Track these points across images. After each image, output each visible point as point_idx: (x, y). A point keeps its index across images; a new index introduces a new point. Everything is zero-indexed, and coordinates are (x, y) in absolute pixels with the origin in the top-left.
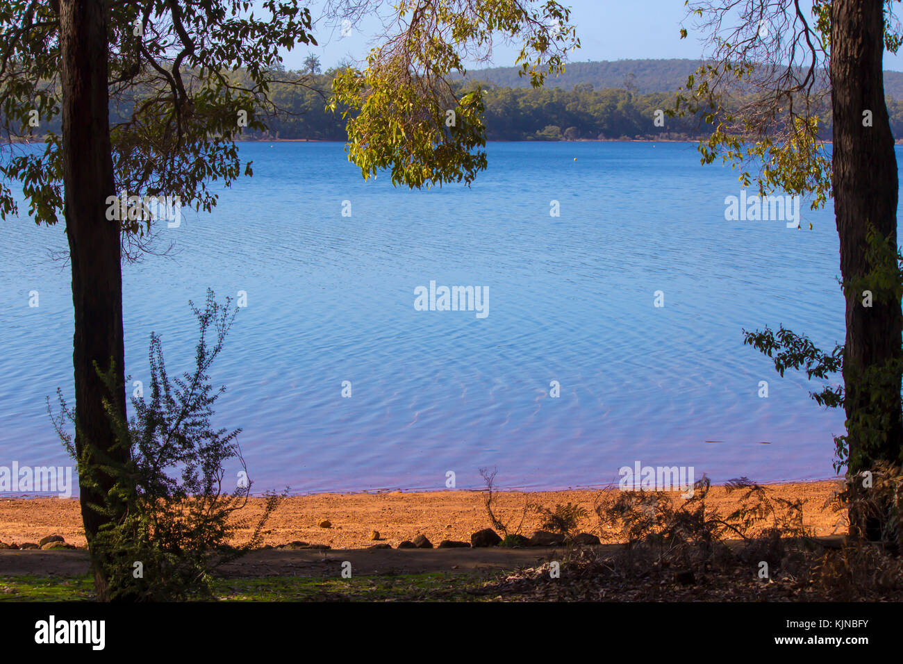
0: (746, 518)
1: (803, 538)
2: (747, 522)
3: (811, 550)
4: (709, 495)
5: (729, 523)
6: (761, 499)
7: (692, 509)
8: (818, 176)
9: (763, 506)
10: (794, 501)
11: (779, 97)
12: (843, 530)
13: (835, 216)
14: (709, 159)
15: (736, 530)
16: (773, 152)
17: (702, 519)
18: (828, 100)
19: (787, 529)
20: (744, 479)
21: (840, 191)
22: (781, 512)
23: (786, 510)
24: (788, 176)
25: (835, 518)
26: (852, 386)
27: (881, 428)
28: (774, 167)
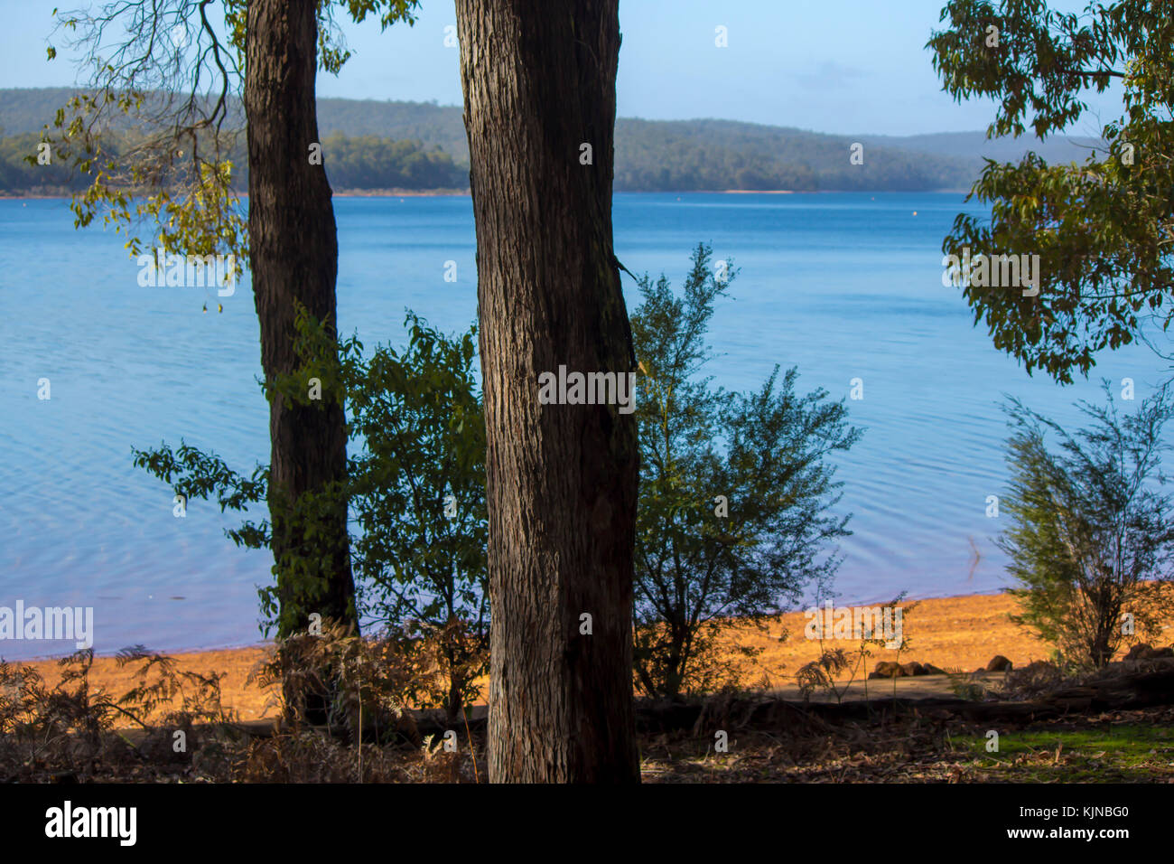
0: (145, 699)
1: (222, 724)
2: (147, 705)
3: (234, 739)
4: (93, 671)
5: (123, 706)
6: (165, 674)
7: (71, 689)
8: (231, 240)
9: (168, 681)
10: (207, 676)
11: (179, 136)
12: (276, 711)
13: (253, 294)
14: (85, 220)
15: (132, 716)
16: (171, 211)
17: (86, 702)
18: (243, 137)
19: (200, 713)
20: (140, 647)
21: (260, 260)
22: (190, 690)
23: (199, 687)
24: (192, 241)
25: (265, 696)
26: (281, 520)
27: (321, 575)
28: (173, 229)
